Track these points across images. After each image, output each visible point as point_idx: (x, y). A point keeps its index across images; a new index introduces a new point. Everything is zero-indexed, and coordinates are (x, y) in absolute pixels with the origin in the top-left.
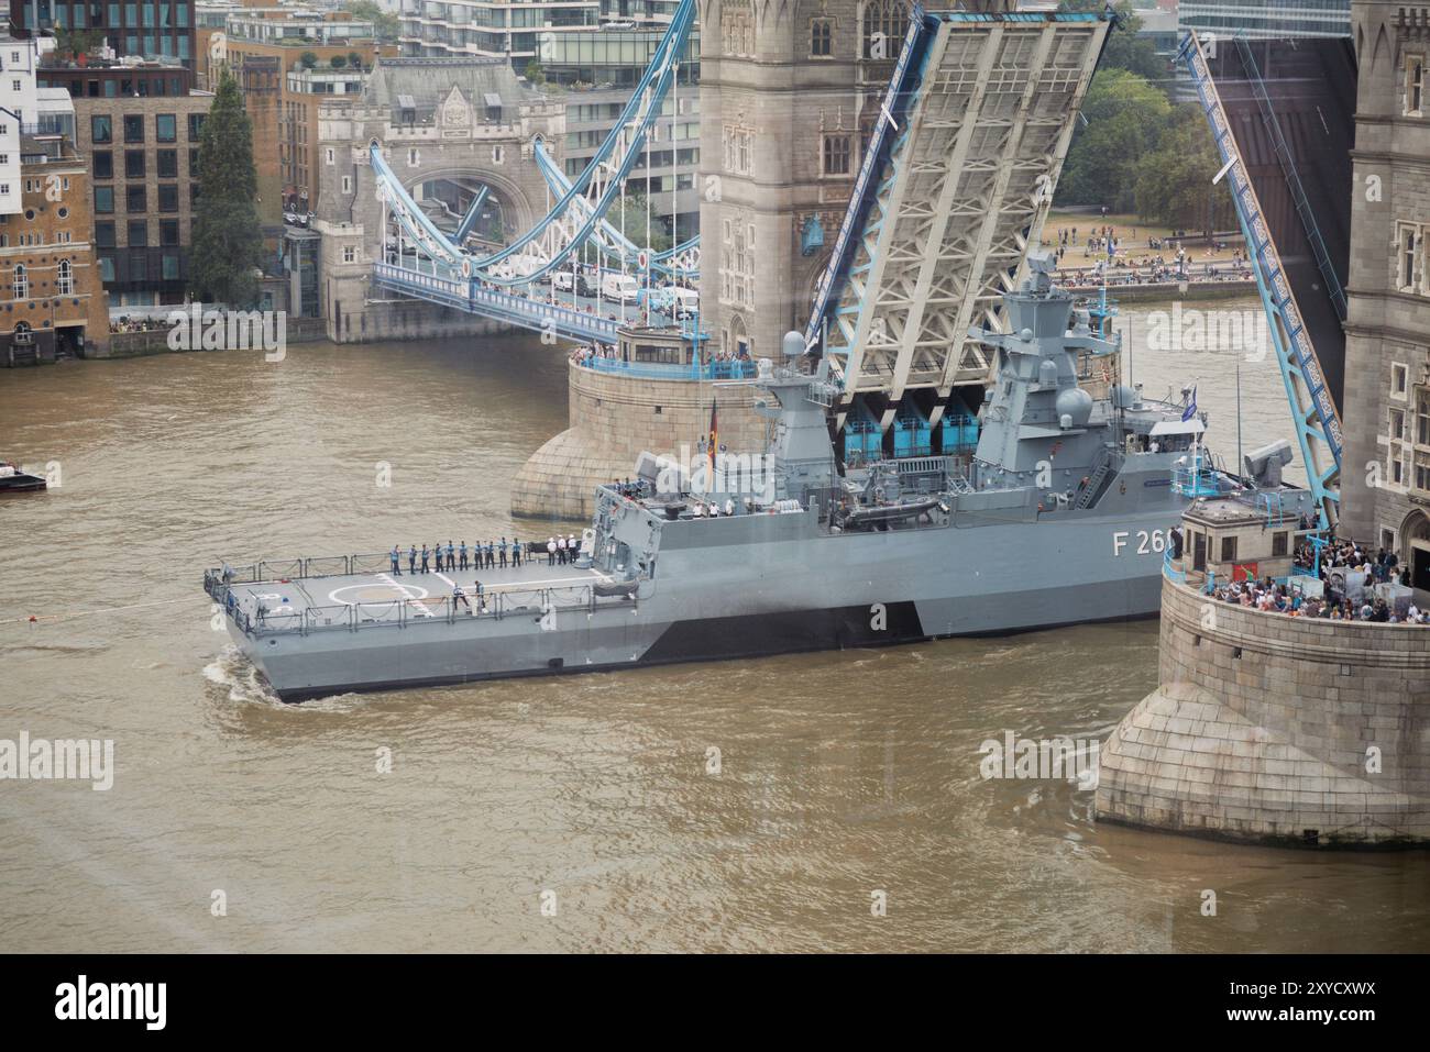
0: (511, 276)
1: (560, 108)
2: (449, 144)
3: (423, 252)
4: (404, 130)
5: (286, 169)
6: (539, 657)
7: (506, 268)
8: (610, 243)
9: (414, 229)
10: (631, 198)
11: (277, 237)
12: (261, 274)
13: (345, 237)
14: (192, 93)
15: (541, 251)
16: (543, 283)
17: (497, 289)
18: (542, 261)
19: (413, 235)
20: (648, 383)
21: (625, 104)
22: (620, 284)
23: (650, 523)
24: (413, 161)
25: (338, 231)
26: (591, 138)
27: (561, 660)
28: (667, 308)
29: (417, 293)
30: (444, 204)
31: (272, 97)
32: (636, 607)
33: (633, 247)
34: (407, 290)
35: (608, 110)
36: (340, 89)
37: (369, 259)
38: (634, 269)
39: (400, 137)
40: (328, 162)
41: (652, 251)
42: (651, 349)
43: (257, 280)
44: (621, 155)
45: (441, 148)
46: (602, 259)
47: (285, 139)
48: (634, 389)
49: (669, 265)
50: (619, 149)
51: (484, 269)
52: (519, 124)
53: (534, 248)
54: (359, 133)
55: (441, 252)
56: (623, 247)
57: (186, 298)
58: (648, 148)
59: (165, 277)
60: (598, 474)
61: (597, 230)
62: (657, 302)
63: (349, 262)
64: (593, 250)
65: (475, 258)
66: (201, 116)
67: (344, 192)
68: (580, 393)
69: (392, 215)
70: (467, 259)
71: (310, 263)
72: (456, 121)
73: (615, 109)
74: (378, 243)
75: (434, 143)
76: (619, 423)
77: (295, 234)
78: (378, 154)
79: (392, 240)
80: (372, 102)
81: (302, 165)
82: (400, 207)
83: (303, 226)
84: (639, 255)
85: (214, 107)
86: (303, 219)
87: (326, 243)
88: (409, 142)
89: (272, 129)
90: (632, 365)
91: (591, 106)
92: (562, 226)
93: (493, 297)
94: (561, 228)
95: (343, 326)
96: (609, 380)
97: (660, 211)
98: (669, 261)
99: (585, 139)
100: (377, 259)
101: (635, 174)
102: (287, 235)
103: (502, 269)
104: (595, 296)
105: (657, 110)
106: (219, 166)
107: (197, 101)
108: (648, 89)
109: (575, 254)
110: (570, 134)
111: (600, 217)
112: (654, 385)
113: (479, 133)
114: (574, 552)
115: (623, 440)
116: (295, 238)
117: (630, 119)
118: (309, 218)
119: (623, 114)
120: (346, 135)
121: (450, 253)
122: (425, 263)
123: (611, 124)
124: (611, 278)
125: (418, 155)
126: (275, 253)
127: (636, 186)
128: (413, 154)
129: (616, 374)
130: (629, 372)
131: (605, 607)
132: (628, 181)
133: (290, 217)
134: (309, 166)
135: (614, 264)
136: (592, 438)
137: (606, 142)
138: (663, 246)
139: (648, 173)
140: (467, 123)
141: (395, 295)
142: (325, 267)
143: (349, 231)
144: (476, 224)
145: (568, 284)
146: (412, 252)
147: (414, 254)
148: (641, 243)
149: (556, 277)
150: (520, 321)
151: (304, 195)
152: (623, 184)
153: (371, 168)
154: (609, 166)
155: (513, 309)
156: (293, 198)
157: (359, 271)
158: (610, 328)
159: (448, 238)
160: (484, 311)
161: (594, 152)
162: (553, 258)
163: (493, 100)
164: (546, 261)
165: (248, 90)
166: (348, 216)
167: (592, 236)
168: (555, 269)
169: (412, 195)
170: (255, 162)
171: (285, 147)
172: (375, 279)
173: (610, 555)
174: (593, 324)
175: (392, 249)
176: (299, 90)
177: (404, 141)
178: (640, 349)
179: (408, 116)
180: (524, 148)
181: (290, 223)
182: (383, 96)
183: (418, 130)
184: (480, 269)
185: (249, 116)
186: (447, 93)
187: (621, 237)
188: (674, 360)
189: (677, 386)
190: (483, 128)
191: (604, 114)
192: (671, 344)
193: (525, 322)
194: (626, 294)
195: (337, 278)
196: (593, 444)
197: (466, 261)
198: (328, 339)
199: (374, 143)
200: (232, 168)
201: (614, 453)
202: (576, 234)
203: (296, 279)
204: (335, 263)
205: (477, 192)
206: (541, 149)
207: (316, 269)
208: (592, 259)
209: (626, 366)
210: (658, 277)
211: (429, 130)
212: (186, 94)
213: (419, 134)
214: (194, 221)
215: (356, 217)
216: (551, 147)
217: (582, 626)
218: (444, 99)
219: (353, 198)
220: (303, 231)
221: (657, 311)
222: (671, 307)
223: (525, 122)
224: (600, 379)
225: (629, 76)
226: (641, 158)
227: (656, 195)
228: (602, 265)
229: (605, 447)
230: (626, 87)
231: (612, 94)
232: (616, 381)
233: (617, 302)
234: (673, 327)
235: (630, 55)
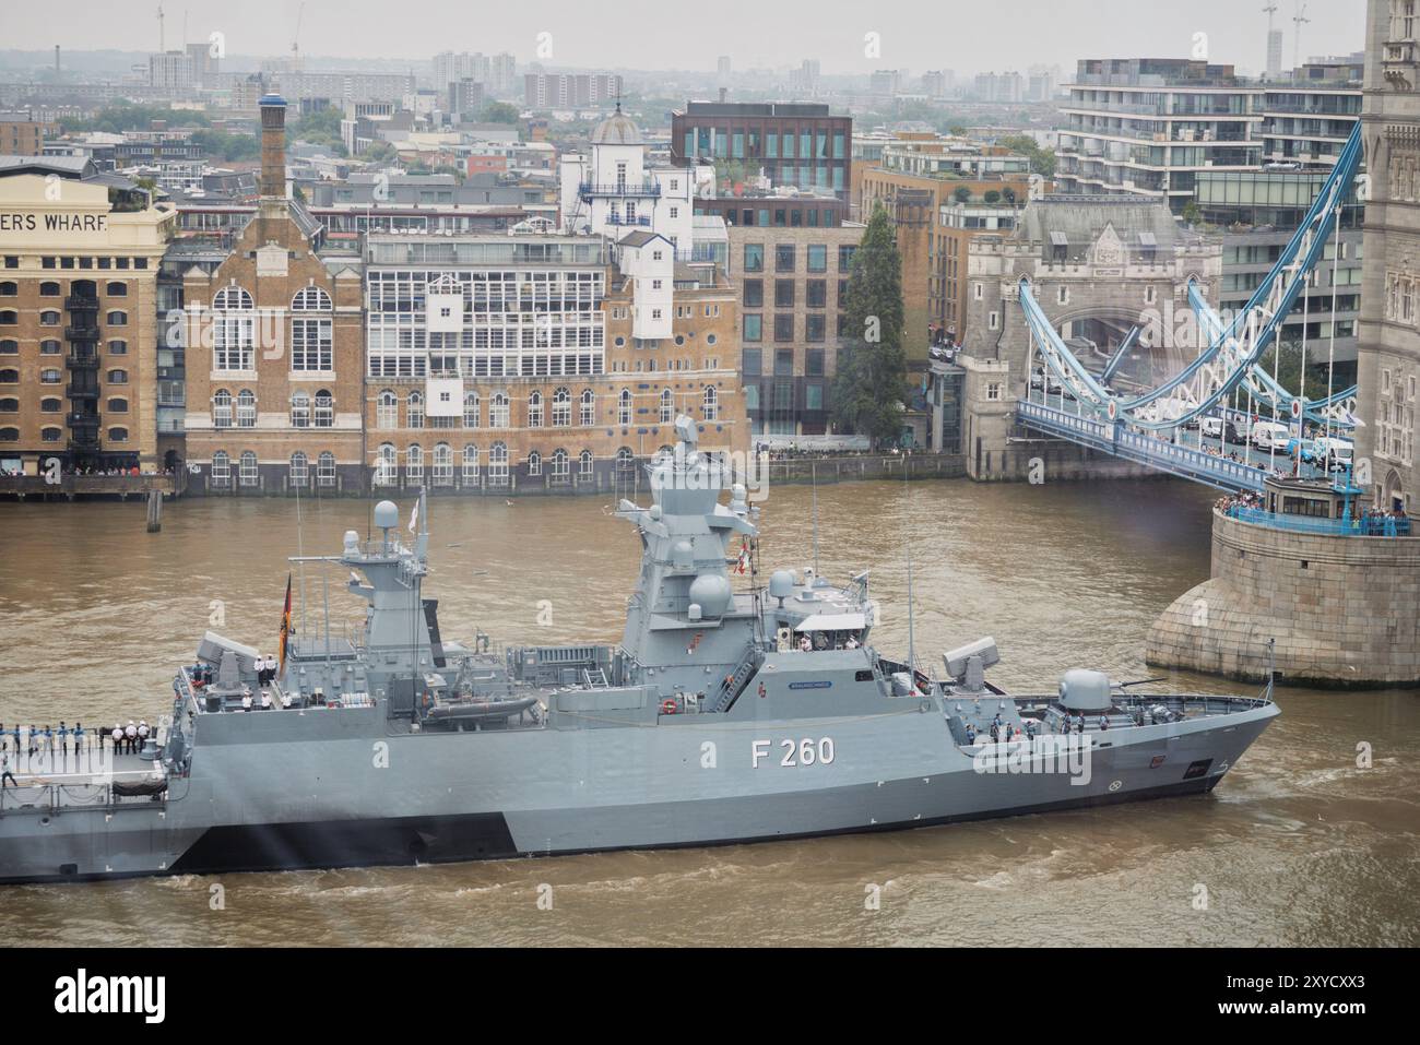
0: (1157, 420)
1: (1216, 249)
2: (1100, 283)
3: (1067, 391)
4: (1055, 267)
5: (934, 302)
7: (1152, 411)
8: (1263, 390)
9: (1061, 368)
10: (1287, 344)
11: (921, 371)
12: (903, 407)
13: (989, 373)
14: (845, 224)
15: (1189, 393)
16: (1188, 428)
17: (1142, 432)
18: (1190, 405)
19: (1059, 374)
20: (1295, 536)
21: (1284, 246)
22: (1270, 432)
24: (1063, 300)
25: (983, 367)
26: (1247, 282)
28: (1319, 459)
29: (1060, 433)
30: (1093, 344)
31: (923, 232)
33: (1286, 394)
34: (1050, 429)
35: (1267, 253)
36: (992, 224)
37: (1013, 397)
38: (1286, 417)
39: (1051, 274)
40: (976, 297)
41: (1306, 399)
42: (1300, 501)
43: (900, 415)
44: (1278, 298)
45: (1092, 286)
46: (1253, 406)
47: (935, 272)
48: (1280, 542)
49: (1324, 414)
50: (1276, 295)
51: (1131, 412)
52: (1174, 264)
53: (1183, 391)
54: (1009, 269)
55: (1087, 392)
56: (1276, 393)
57: (828, 429)
58: (1306, 293)
59: (809, 407)
60: (1238, 628)
61: (1249, 375)
62: (1308, 453)
63: (993, 399)
64: (1244, 396)
65: (1121, 400)
66: (852, 247)
67: (991, 328)
68: (1223, 543)
69: (1039, 353)
70: (1113, 401)
71: (953, 399)
72: (1108, 260)
73: (1274, 252)
74: (1023, 381)
75: (1085, 281)
76: (1263, 576)
77: (939, 368)
78: (1027, 291)
79: (1037, 378)
80: (1024, 237)
81: (951, 300)
82: (1047, 345)
83: (949, 361)
84: (1293, 403)
85: (866, 238)
86: (949, 353)
87: (970, 378)
88: (1060, 279)
89: (923, 261)
90: (1279, 517)
91: (1249, 248)
92: (1213, 370)
93: (1138, 441)
94: (1212, 372)
95: (984, 464)
96: (1255, 531)
97: (1317, 359)
98: (1323, 410)
99: (1242, 282)
100: (1021, 397)
101: (1291, 320)
102: (932, 370)
103: (1148, 412)
104: (1244, 444)
105: (1317, 255)
106: (866, 297)
107: (848, 232)
108: (1309, 232)
109: (1225, 400)
110: (1226, 276)
111: (1252, 362)
112: (1302, 539)
113: (1132, 272)
115: (1265, 593)
116: (939, 373)
117: (1289, 261)
118: (954, 354)
119: (1283, 256)
120: (995, 271)
121: (1096, 393)
122: (1069, 402)
123: (1270, 267)
124: (1262, 426)
125: (1067, 293)
126: (918, 387)
127: (1292, 331)
128: (1063, 292)
129: (1262, 525)
130: (1275, 524)
132: (1285, 327)
133: (936, 351)
134: (958, 301)
135: (1266, 412)
136: (1234, 590)
137: (1264, 284)
138: (1317, 394)
139: (1305, 318)
140: (1120, 262)
141: (1039, 434)
142: (968, 403)
143: (995, 368)
144: (1126, 365)
145: (1216, 430)
146: (1057, 391)
147: (1059, 393)
148: (1295, 392)
149: (1204, 423)
150: (1165, 465)
151: (951, 330)
152: (1278, 329)
153: (1019, 303)
154: (1265, 311)
155: (1158, 454)
156: (941, 333)
157: (1002, 408)
158: (1258, 477)
159: (1095, 378)
160: (1127, 454)
161: (1250, 295)
162: (1203, 402)
163: (1147, 239)
164: (1195, 406)
165: (900, 222)
166: (994, 353)
167: (1244, 381)
168: (1204, 414)
169: (1060, 334)
170: (903, 294)
171: (934, 282)
172: (1018, 417)
174: (1241, 472)
175: (1037, 388)
176: (951, 224)
177: (1052, 279)
178: (1289, 501)
179: (1060, 253)
180: (1178, 289)
181: (935, 357)
182: (1035, 234)
183: (1069, 268)
184: (1126, 411)
185: (899, 249)
186: (1101, 231)
187: (1274, 383)
188: (1323, 514)
189: (1325, 540)
190: (1136, 268)
191: (1262, 256)
192: (1321, 497)
193: (1170, 468)
194: (1276, 443)
195: (980, 415)
196: (1234, 596)
197: (1112, 402)
198: (966, 476)
199: (1024, 280)
200: (880, 300)
201: (1256, 607)
202: (1227, 379)
203: (938, 415)
204: (978, 399)
205: (1127, 332)
206: (1195, 291)
207: (959, 404)
208: (1243, 406)
209: (1272, 517)
210: (1313, 426)
211: (1080, 268)
212: (838, 224)
213: (1069, 271)
214: (839, 352)
215: (1002, 354)
216: (1206, 289)
218: (1097, 238)
219: (1000, 335)
220: (949, 366)
221: (1308, 462)
222: (1324, 459)
223: (1180, 262)
224: (1245, 529)
225: (1290, 218)
226: (1299, 303)
227: (1312, 341)
228: (1253, 410)
229: (1247, 600)
230: (1287, 229)
231: (1272, 235)
232: (1261, 533)
233: (1267, 451)
234: (1323, 480)
235: (1292, 196)
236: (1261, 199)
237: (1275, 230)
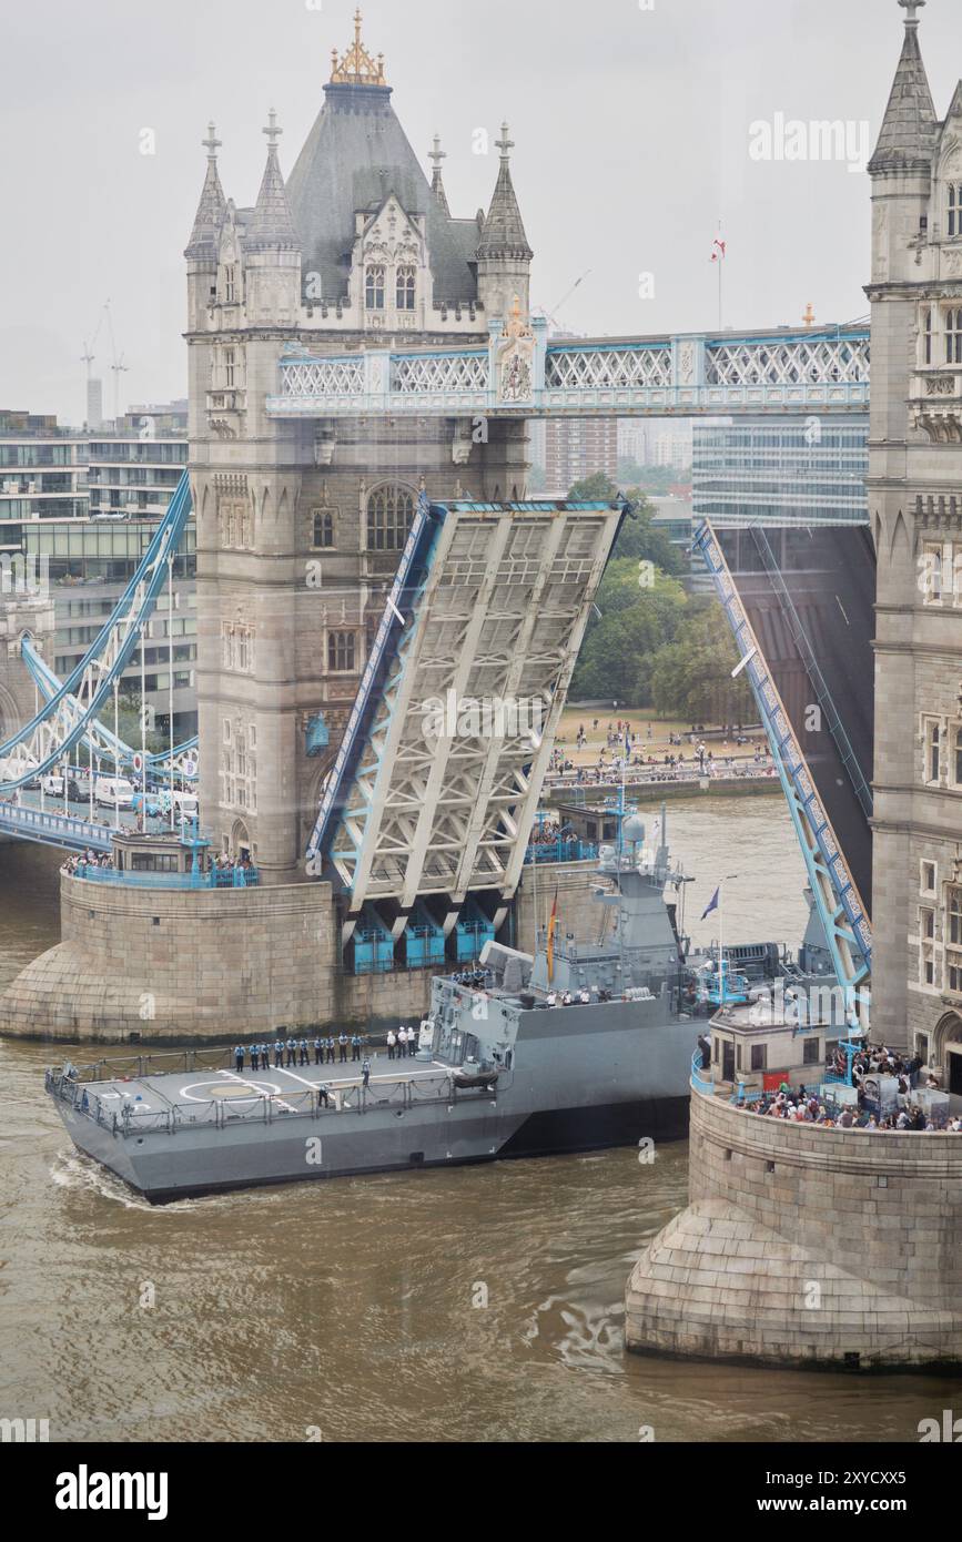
1: (48, 604)
6: (400, 1151)
8: (104, 745)
10: (125, 697)
15: (29, 754)
16: (31, 788)
18: (31, 765)
20: (145, 893)
21: (117, 600)
22: (114, 788)
23: (505, 1013)
26: (81, 635)
27: (421, 1154)
28: (164, 813)
32: (495, 1099)
33: (127, 749)
35: (100, 608)
38: (128, 772)
41: (148, 753)
42: (148, 857)
44: (114, 652)
46: (94, 762)
48: (130, 899)
49: (166, 767)
50: (112, 647)
53: (22, 751)
56: (117, 748)
58: (143, 644)
60: (92, 991)
61: (89, 731)
62: (153, 807)
64: (85, 752)
68: (72, 904)
73: (106, 606)
76: (114, 936)
84: (134, 757)
90: (127, 874)
91: (81, 602)
92: (52, 728)
94: (51, 730)
96: (103, 891)
98: (166, 763)
99: (75, 635)
101: (129, 672)
104: (87, 801)
105: (151, 607)
108: (142, 583)
109: (66, 757)
110: (59, 630)
111: (92, 717)
112: (152, 895)
114: (413, 1045)
115: (118, 953)
117: (123, 614)
119: (117, 609)
123: (103, 620)
124: (104, 782)
127: (130, 685)
129: (110, 884)
130: (123, 882)
131: (465, 1099)
132: (122, 680)
135: (108, 767)
136: (86, 952)
137: (101, 636)
138: (159, 747)
139: (143, 670)
145: (58, 789)
148: (136, 747)
149: (45, 782)
152: (116, 683)
154: (101, 664)
158: (104, 835)
161: (85, 649)
162: (43, 761)
164: (35, 764)
167: (84, 737)
168: (45, 773)
173: (456, 1047)
174: (86, 830)
178: (137, 858)
180: (11, 646)
187: (114, 738)
188: (173, 869)
189: (176, 895)
191: (95, 610)
192: (169, 852)
194: (120, 799)
196: (86, 958)
201: (109, 968)
202: (67, 736)
206: (29, 647)
208: (84, 763)
209: (121, 875)
210: (155, 781)
216: (40, 645)
217: (442, 1118)
221: (155, 816)
222: (169, 812)
223: (11, 618)
224: (94, 889)
225: (122, 570)
226: (135, 655)
227: (150, 693)
228: (95, 768)
229: (101, 959)
230: (118, 581)
231: (104, 587)
232: (110, 891)
233: (111, 807)
234: (170, 834)
235: (123, 547)
236: (91, 551)
237: (106, 581)
